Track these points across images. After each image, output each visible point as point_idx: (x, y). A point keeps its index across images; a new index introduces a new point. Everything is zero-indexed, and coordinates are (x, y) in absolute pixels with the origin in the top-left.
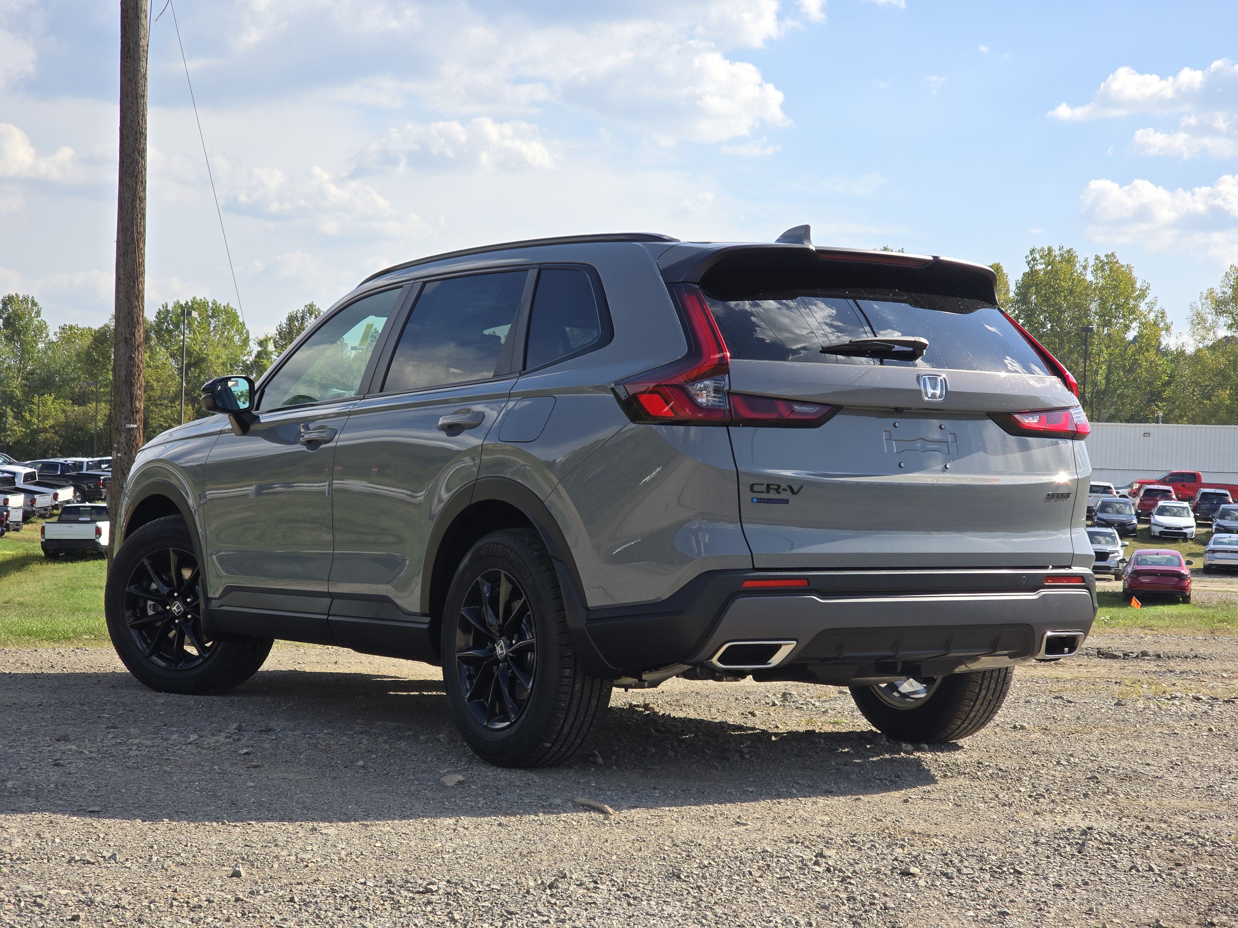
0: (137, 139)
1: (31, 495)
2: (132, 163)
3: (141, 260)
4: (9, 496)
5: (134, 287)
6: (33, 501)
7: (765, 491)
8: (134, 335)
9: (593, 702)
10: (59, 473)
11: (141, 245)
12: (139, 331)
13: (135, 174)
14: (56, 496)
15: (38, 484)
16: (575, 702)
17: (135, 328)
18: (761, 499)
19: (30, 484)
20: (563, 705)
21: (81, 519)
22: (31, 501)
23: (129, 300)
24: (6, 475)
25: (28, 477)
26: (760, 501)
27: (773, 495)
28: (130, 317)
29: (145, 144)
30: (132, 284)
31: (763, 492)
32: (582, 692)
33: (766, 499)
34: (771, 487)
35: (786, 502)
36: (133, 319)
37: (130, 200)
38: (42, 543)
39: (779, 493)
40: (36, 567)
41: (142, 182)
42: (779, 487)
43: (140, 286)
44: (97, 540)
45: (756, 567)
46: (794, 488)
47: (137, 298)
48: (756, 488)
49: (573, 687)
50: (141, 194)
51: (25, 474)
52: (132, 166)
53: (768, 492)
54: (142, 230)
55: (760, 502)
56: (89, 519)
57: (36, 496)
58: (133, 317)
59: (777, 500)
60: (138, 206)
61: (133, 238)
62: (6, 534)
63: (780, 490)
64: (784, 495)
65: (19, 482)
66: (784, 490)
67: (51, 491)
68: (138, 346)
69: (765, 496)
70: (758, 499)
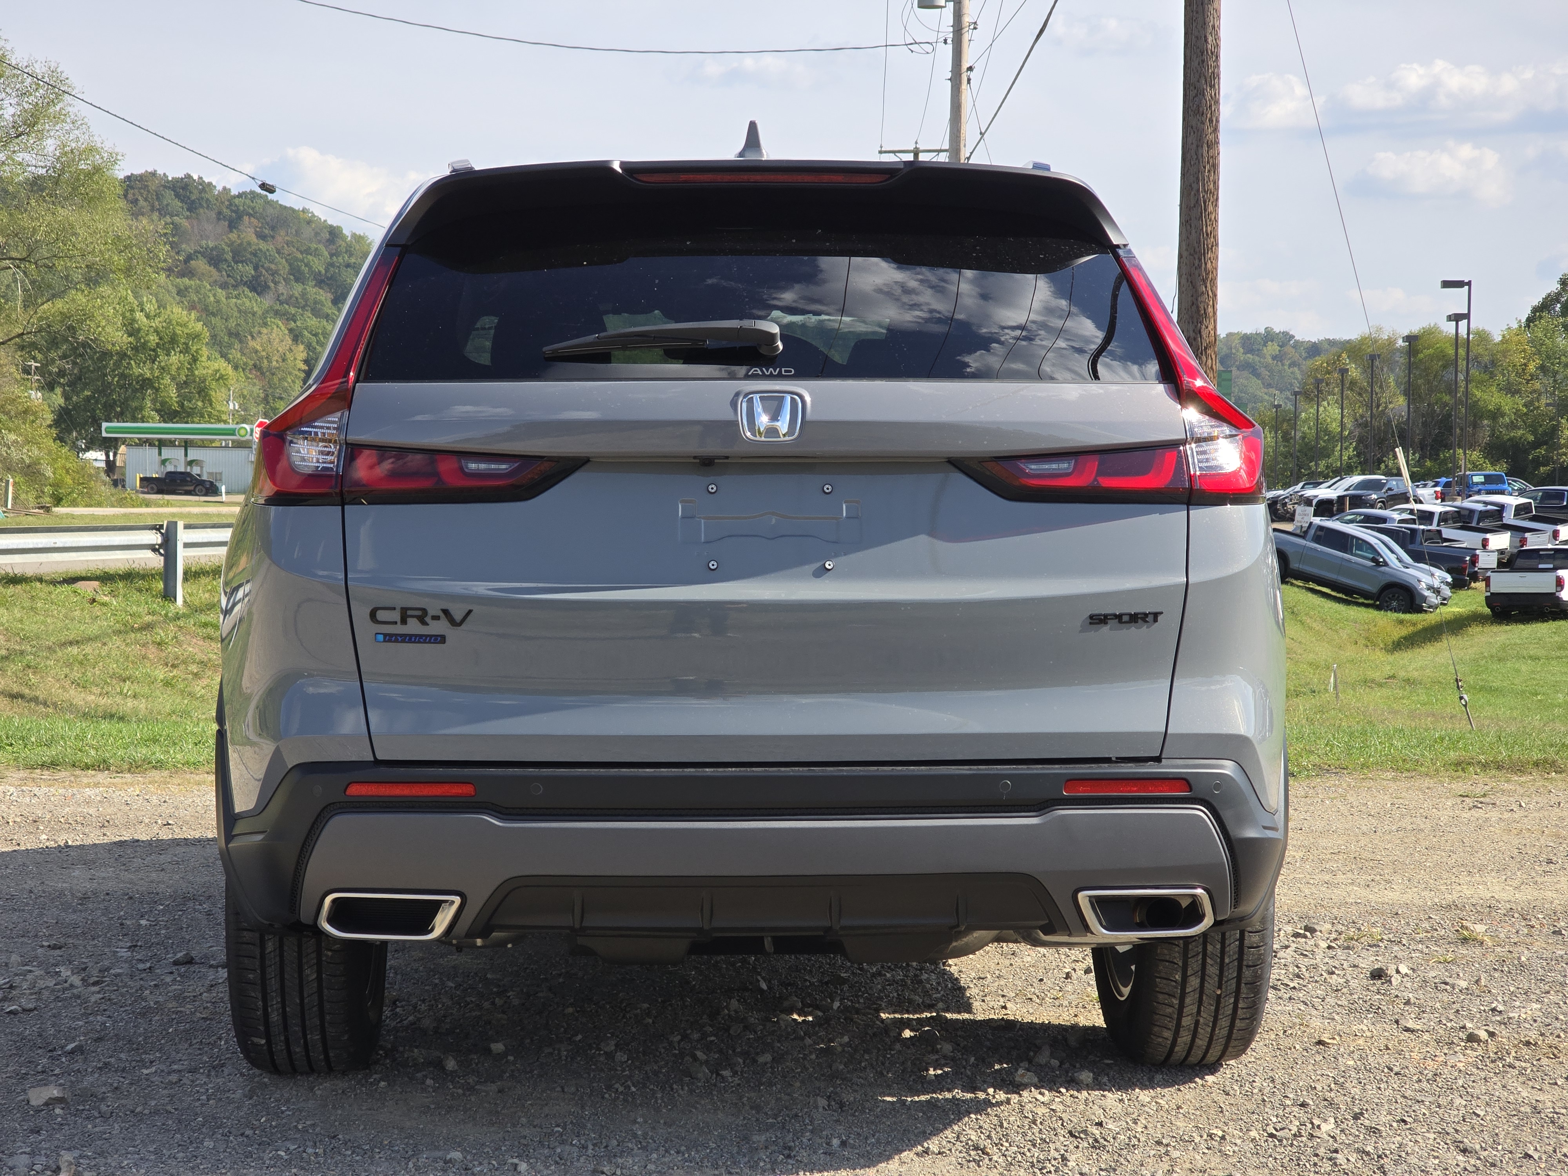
0: (1203, 61)
1: (1522, 534)
2: (1196, 95)
3: (1209, 229)
4: (1488, 536)
5: (1200, 267)
6: (1523, 541)
7: (399, 620)
8: (1200, 332)
9: (308, 972)
10: (1565, 503)
11: (1210, 208)
12: (1207, 327)
13: (1201, 109)
14: (1556, 534)
15: (1534, 519)
16: (272, 972)
17: (1201, 323)
18: (391, 635)
19: (1524, 519)
20: (251, 976)
21: (1541, 566)
22: (1521, 541)
23: (1194, 287)
24: (1490, 507)
25: (1520, 510)
26: (389, 638)
27: (413, 627)
28: (1194, 308)
29: (1218, 66)
30: (1197, 262)
31: (396, 623)
32: (281, 956)
33: (401, 635)
34: (409, 613)
35: (441, 639)
36: (1198, 311)
37: (1194, 146)
38: (1486, 597)
39: (424, 623)
40: (1475, 630)
41: (1211, 121)
42: (424, 611)
43: (1209, 265)
44: (1557, 594)
45: (380, 757)
46: (452, 612)
47: (1204, 281)
48: (381, 615)
49: (263, 947)
50: (1211, 137)
51: (1516, 506)
52: (1197, 99)
53: (404, 621)
54: (1212, 186)
55: (390, 641)
56: (1551, 566)
57: (1527, 535)
58: (1198, 307)
59: (421, 636)
60: (1205, 154)
61: (1198, 200)
62: (1473, 585)
63: (428, 619)
64: (436, 628)
65: (1509, 517)
66: (436, 618)
67: (1550, 528)
68: (1206, 348)
69: (400, 629)
70: (385, 635)
